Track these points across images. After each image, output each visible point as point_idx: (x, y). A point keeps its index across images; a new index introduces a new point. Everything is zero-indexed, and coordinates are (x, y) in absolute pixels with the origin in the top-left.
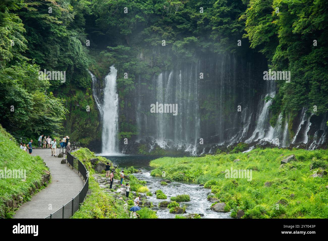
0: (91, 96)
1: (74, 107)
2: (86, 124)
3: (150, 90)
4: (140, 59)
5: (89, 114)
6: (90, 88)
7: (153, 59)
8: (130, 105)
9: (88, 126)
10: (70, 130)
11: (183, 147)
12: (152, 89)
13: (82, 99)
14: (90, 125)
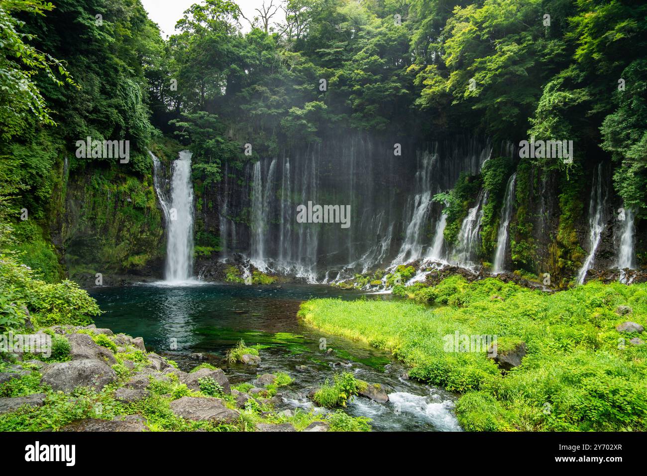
0: (151, 188)
1: (123, 202)
2: (142, 232)
3: (241, 186)
4: (230, 137)
5: (147, 216)
6: (150, 176)
7: (248, 139)
8: (210, 205)
9: (144, 236)
10: (114, 241)
11: (292, 270)
12: (244, 184)
13: (136, 190)
14: (148, 234)
